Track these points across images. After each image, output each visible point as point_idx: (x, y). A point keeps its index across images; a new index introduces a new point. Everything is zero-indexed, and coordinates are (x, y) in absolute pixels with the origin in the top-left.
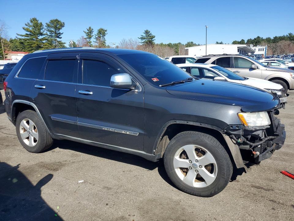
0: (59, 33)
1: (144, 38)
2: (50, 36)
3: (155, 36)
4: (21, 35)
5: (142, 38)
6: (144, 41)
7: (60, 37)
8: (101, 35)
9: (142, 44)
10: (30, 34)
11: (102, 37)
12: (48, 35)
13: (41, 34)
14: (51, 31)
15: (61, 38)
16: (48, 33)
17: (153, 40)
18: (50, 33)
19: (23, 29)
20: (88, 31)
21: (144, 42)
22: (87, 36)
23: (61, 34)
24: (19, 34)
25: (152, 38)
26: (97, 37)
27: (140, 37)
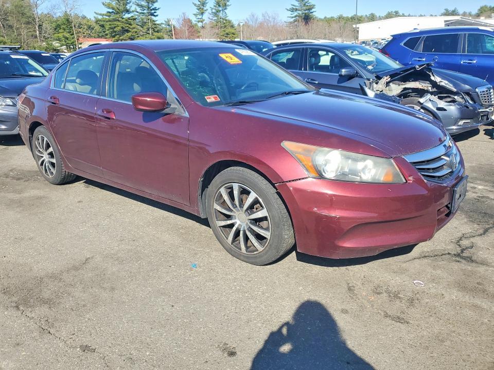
0: (155, 9)
1: (296, 10)
2: (141, 13)
3: (314, 6)
4: (101, 15)
5: (292, 10)
6: (296, 14)
7: (155, 14)
8: (220, 9)
9: (294, 19)
10: (112, 12)
11: (221, 12)
12: (138, 12)
13: (128, 11)
14: (141, 6)
15: (157, 16)
16: (139, 9)
17: (312, 12)
18: (141, 10)
19: (103, 4)
20: (199, 3)
21: (296, 16)
22: (197, 11)
23: (156, 10)
24: (97, 12)
25: (309, 9)
26: (214, 11)
27: (290, 7)
